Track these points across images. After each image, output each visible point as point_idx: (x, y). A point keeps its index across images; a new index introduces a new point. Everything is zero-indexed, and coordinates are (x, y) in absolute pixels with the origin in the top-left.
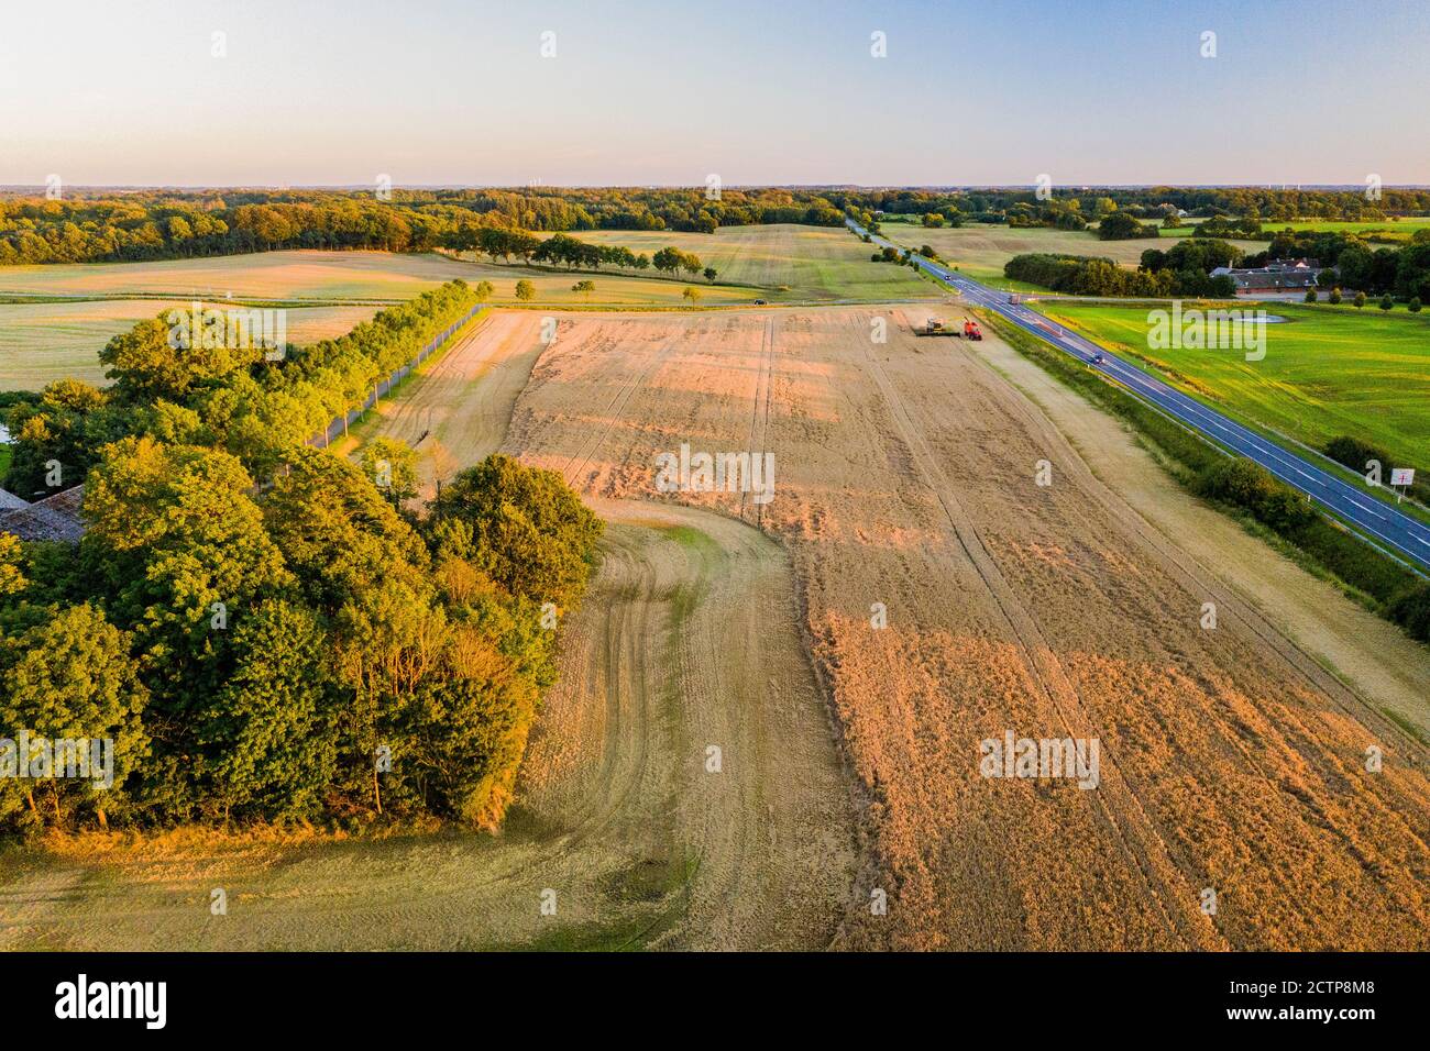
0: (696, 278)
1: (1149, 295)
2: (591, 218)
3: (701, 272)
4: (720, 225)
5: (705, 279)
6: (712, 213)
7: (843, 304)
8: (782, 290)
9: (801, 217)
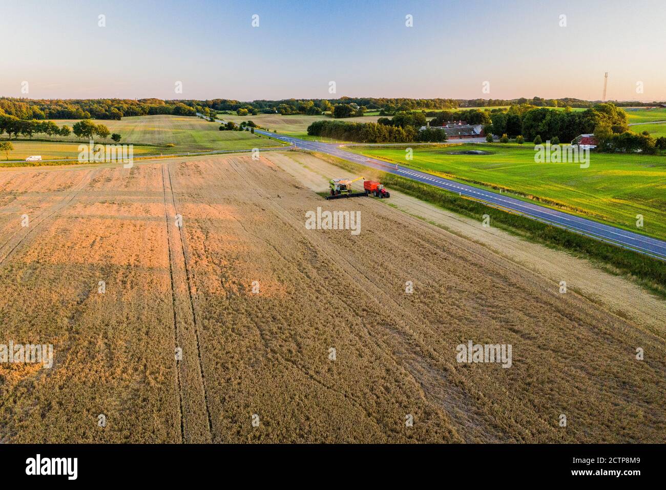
0: (106, 141)
1: (402, 141)
2: (43, 113)
3: (110, 137)
4: (124, 116)
5: (113, 141)
6: (119, 109)
7: (218, 154)
8: (169, 146)
9: (171, 111)
